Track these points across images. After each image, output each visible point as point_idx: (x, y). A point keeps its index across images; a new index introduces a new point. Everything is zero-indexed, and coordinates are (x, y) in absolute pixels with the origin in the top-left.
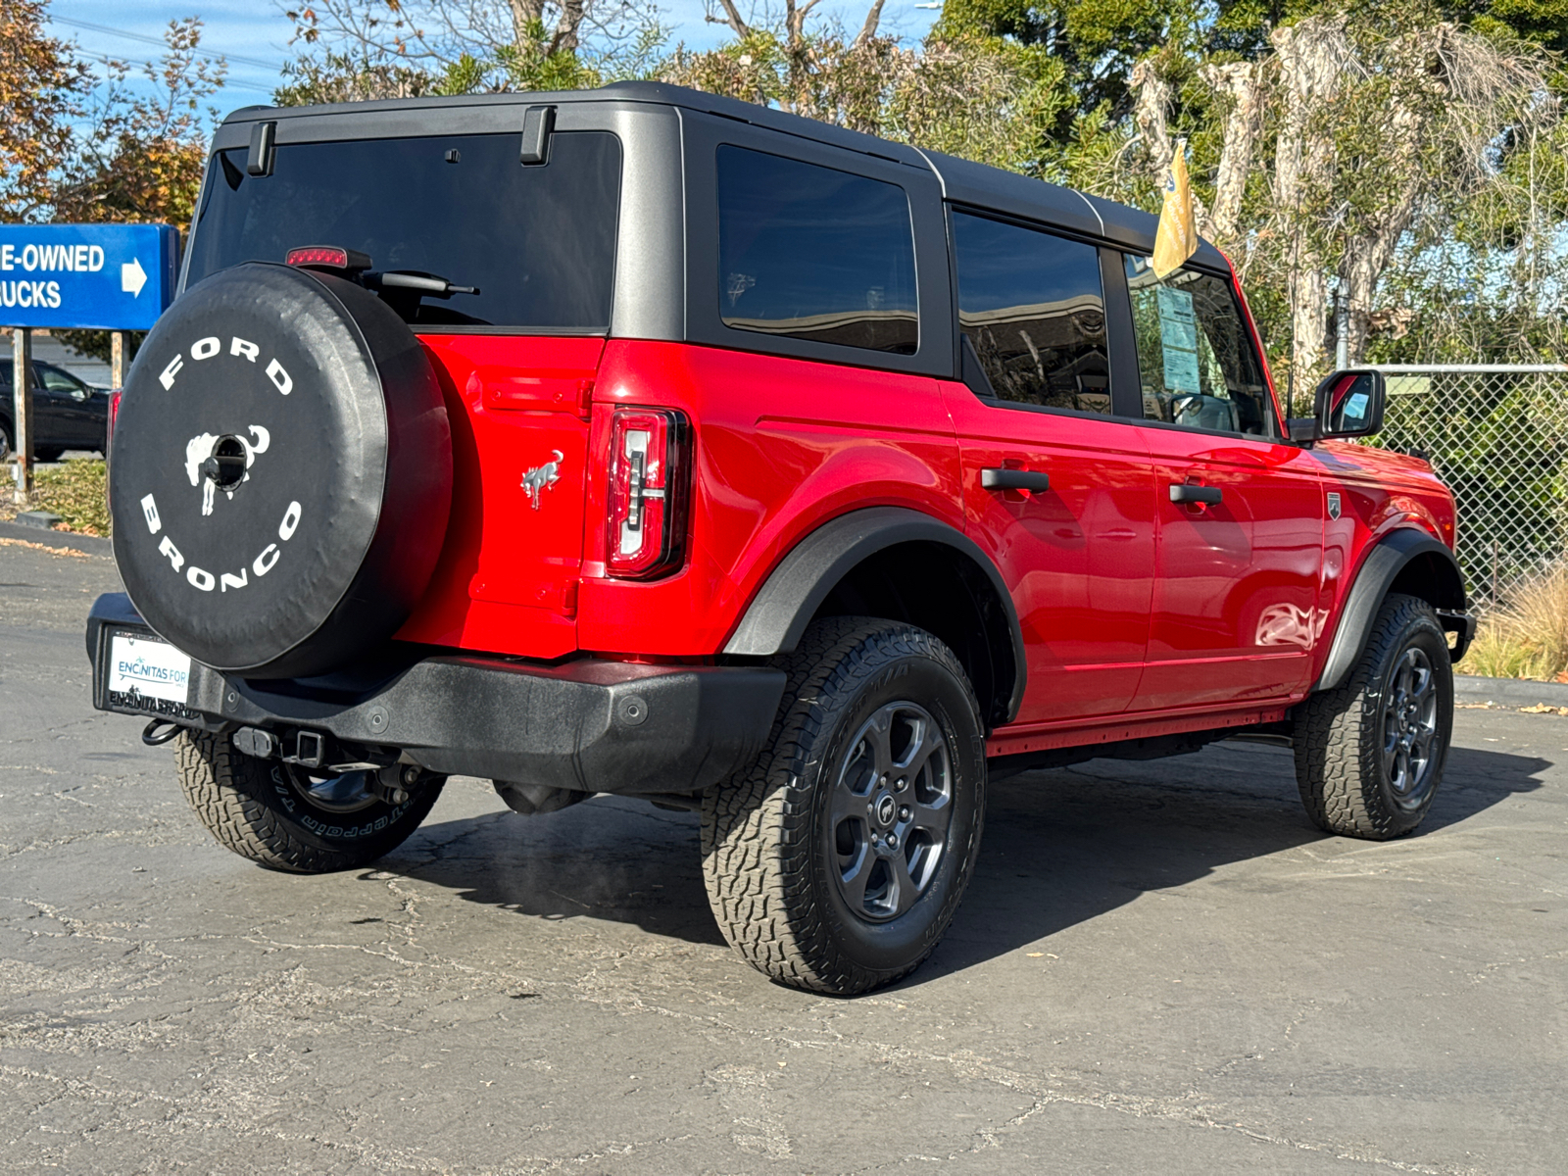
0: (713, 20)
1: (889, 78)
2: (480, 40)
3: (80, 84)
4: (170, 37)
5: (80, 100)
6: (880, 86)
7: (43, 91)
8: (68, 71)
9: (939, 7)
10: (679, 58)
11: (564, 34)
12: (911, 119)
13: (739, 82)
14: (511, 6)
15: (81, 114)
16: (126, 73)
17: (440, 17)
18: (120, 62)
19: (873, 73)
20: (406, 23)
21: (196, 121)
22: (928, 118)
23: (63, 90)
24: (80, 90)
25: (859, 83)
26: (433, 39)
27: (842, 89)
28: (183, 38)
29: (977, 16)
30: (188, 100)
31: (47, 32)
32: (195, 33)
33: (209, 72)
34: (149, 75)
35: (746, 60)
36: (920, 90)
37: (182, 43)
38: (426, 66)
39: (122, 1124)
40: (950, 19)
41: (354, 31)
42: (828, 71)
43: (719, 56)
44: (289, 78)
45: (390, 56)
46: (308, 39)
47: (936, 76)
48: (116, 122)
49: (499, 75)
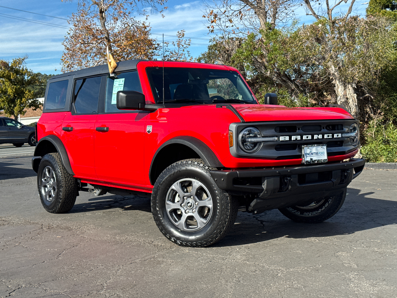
0: (308, 14)
1: (357, 26)
2: (252, 28)
3: (158, 48)
4: (178, 35)
5: (158, 52)
6: (355, 28)
7: (150, 51)
8: (155, 46)
9: (367, 3)
10: (303, 27)
11: (272, 24)
12: (364, 35)
13: (319, 31)
14: (259, 19)
15: (159, 55)
16: (168, 45)
17: (242, 23)
18: (167, 42)
19: (353, 25)
20: (234, 26)
21: (184, 54)
22: (368, 34)
23: (155, 50)
24: (158, 50)
25: (350, 27)
26: (241, 29)
27: (346, 30)
28: (181, 35)
29: (378, 5)
30: (182, 50)
31: (151, 37)
32: (183, 34)
33: (187, 43)
34: (173, 45)
35: (320, 25)
36: (366, 28)
37: (181, 36)
38: (239, 35)
39: (216, 261)
40: (371, 6)
41: (222, 29)
42: (341, 26)
43: (313, 25)
44: (211, 43)
45: (231, 34)
46: (212, 32)
47: (370, 24)
48: (166, 56)
49: (260, 36)
